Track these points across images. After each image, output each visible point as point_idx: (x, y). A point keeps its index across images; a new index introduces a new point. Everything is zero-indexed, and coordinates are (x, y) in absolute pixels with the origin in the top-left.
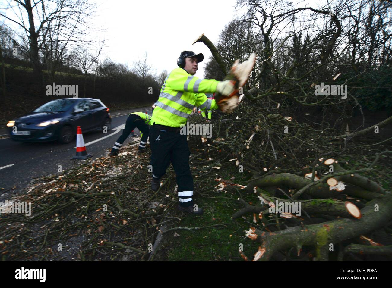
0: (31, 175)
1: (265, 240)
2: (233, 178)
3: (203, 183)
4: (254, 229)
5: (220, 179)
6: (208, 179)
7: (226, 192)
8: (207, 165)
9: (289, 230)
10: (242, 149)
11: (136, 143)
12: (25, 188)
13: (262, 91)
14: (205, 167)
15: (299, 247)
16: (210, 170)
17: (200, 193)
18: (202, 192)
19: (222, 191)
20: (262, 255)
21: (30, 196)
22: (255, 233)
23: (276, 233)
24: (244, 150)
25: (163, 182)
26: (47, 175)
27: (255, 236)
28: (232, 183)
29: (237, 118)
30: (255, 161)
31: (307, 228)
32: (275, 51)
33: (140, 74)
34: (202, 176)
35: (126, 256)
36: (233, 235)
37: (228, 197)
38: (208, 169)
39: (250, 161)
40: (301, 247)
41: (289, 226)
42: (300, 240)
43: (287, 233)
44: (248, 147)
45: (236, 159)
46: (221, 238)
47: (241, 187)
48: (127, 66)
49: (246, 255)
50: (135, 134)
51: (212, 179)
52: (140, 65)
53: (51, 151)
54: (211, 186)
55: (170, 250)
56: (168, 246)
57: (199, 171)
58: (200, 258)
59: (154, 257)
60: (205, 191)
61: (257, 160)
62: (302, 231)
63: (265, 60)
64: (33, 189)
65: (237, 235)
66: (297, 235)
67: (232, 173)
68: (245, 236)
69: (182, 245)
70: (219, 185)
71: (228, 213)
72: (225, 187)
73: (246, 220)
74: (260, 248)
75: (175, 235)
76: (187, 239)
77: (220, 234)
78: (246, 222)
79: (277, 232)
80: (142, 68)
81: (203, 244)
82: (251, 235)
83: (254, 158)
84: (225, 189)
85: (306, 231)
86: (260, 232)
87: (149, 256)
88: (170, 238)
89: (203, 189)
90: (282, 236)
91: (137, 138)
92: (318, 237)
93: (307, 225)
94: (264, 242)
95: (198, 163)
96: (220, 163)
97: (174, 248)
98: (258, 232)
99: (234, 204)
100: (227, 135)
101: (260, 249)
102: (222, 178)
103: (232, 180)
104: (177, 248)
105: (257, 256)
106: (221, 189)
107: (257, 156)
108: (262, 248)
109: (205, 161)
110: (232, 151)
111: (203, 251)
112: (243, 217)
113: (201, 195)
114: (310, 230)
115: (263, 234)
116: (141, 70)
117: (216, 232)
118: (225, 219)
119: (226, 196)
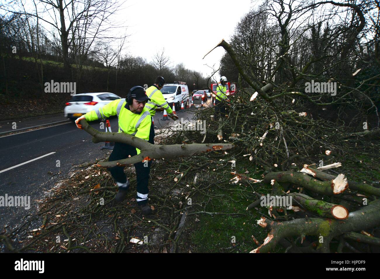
0: (70, 163)
1: (273, 228)
2: (247, 172)
3: (220, 175)
4: (264, 219)
5: (235, 173)
6: (224, 172)
7: (240, 184)
8: (223, 159)
9: (295, 221)
10: (256, 146)
11: (157, 135)
12: (67, 174)
13: (277, 86)
14: (221, 161)
15: (303, 236)
16: (226, 164)
17: (218, 185)
18: (219, 184)
19: (237, 183)
20: (270, 240)
21: (73, 180)
22: (265, 222)
23: (283, 223)
24: (257, 147)
25: (184, 173)
26: (83, 163)
27: (265, 224)
28: (246, 176)
29: (252, 114)
30: (267, 157)
31: (311, 220)
32: (292, 44)
33: (158, 67)
34: (219, 169)
35: (155, 235)
36: (246, 223)
37: (242, 189)
38: (224, 163)
39: (263, 157)
40: (304, 236)
41: (295, 218)
42: (304, 231)
43: (293, 224)
44: (261, 144)
45: (250, 154)
46: (236, 224)
47: (254, 181)
48: (146, 60)
49: (258, 240)
50: (155, 126)
51: (227, 173)
52: (158, 58)
53: (84, 141)
54: (227, 179)
55: (192, 232)
56: (190, 229)
57: (215, 164)
58: (218, 240)
59: (179, 237)
60: (222, 183)
61: (269, 156)
62: (306, 223)
63: (281, 57)
64: (74, 175)
65: (250, 223)
66: (301, 225)
67: (246, 167)
68: (257, 224)
69: (202, 229)
70: (234, 178)
71: (242, 204)
72: (239, 180)
73: (258, 211)
74: (269, 234)
75: (196, 220)
76: (206, 224)
77: (235, 222)
78: (258, 213)
79: (285, 222)
80: (160, 61)
81: (220, 229)
82: (262, 223)
83: (267, 154)
84: (239, 182)
85: (310, 223)
86: (270, 221)
87: (175, 236)
88: (192, 222)
89: (220, 181)
90: (288, 225)
91: (157, 130)
92: (321, 229)
93: (311, 218)
94: (272, 230)
95: (215, 156)
96: (236, 157)
97: (196, 231)
98: (268, 221)
99: (248, 196)
100: (243, 131)
101: (269, 236)
102: (237, 172)
103: (246, 174)
104: (198, 231)
105: (266, 241)
106: (236, 182)
107: (270, 153)
108: (270, 234)
109: (221, 155)
110: (247, 147)
111: (221, 235)
112: (256, 208)
113: (218, 187)
114: (314, 222)
115: (272, 223)
116: (158, 63)
117: (231, 219)
118: (240, 209)
119: (241, 188)
